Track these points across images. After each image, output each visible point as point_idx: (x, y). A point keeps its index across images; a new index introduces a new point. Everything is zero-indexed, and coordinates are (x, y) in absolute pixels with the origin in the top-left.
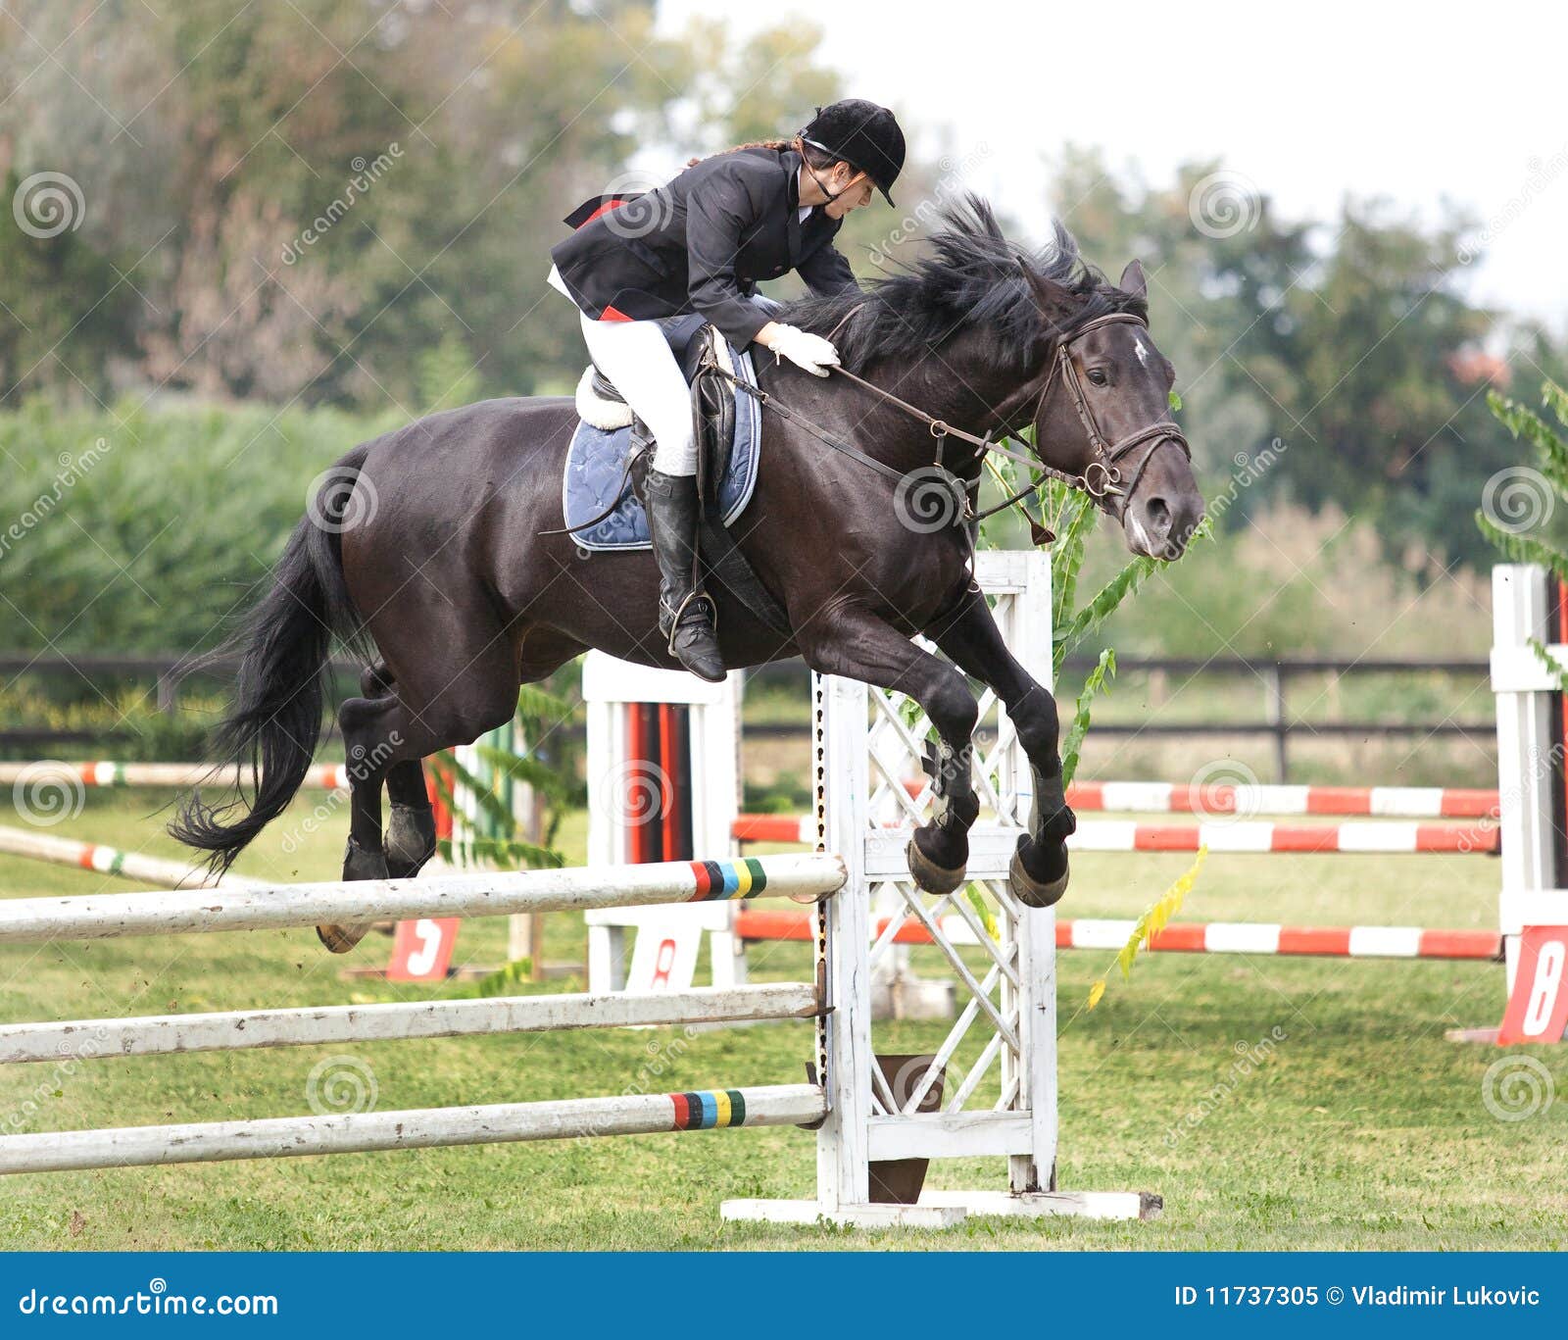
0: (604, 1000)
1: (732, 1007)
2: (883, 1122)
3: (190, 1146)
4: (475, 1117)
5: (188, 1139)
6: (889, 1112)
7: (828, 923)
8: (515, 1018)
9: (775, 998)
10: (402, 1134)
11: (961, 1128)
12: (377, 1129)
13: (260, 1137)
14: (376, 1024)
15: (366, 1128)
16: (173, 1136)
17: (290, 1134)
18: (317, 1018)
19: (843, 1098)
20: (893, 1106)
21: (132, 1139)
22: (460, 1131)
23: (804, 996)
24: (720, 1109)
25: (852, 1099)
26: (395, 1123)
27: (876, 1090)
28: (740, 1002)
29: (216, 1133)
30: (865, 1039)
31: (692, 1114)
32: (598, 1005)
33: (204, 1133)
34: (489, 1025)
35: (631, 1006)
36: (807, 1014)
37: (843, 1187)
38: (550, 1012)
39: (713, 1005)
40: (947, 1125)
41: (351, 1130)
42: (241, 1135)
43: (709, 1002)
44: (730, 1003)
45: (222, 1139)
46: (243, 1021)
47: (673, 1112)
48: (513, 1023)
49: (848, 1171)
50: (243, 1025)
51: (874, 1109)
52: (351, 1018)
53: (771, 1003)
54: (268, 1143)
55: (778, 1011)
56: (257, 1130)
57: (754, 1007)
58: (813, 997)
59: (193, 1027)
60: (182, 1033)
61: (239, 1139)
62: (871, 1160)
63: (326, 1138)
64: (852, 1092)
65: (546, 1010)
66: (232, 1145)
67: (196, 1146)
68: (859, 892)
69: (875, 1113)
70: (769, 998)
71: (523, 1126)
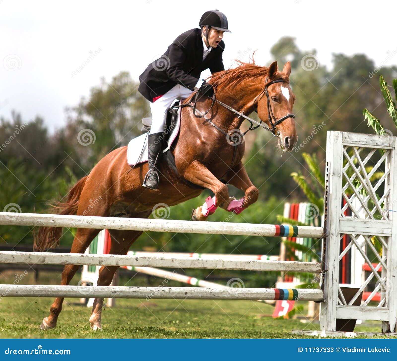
0: (254, 262)
1: (294, 268)
2: (341, 307)
3: (119, 294)
4: (210, 291)
5: (118, 291)
6: (344, 304)
7: (327, 245)
8: (225, 265)
9: (308, 266)
10: (187, 295)
11: (366, 311)
12: (179, 293)
13: (141, 293)
14: (180, 263)
15: (175, 292)
16: (113, 290)
17: (151, 292)
18: (161, 259)
19: (329, 299)
20: (345, 303)
21: (100, 290)
22: (205, 295)
23: (318, 267)
24: (290, 295)
25: (331, 299)
26: (185, 291)
27: (340, 297)
28: (297, 267)
29: (127, 290)
30: (337, 281)
31: (280, 296)
32: (251, 263)
33: (124, 290)
34: (216, 266)
35: (262, 264)
36: (318, 272)
37: (328, 326)
38: (236, 264)
39: (288, 267)
40: (362, 310)
41: (171, 292)
42: (135, 292)
43: (287, 265)
44: (294, 266)
45: (129, 292)
46: (138, 258)
47: (275, 295)
48: (224, 266)
49: (330, 321)
50: (138, 259)
51: (339, 303)
52: (172, 260)
53: (307, 268)
54: (144, 294)
55: (309, 270)
56: (140, 290)
57: (301, 268)
58: (321, 267)
59: (122, 258)
60: (118, 260)
61: (134, 293)
62: (337, 318)
63: (162, 294)
64: (332, 297)
65: (235, 263)
66: (132, 294)
67: (120, 294)
68: (337, 236)
69: (339, 304)
70: (307, 266)
71: (226, 295)
